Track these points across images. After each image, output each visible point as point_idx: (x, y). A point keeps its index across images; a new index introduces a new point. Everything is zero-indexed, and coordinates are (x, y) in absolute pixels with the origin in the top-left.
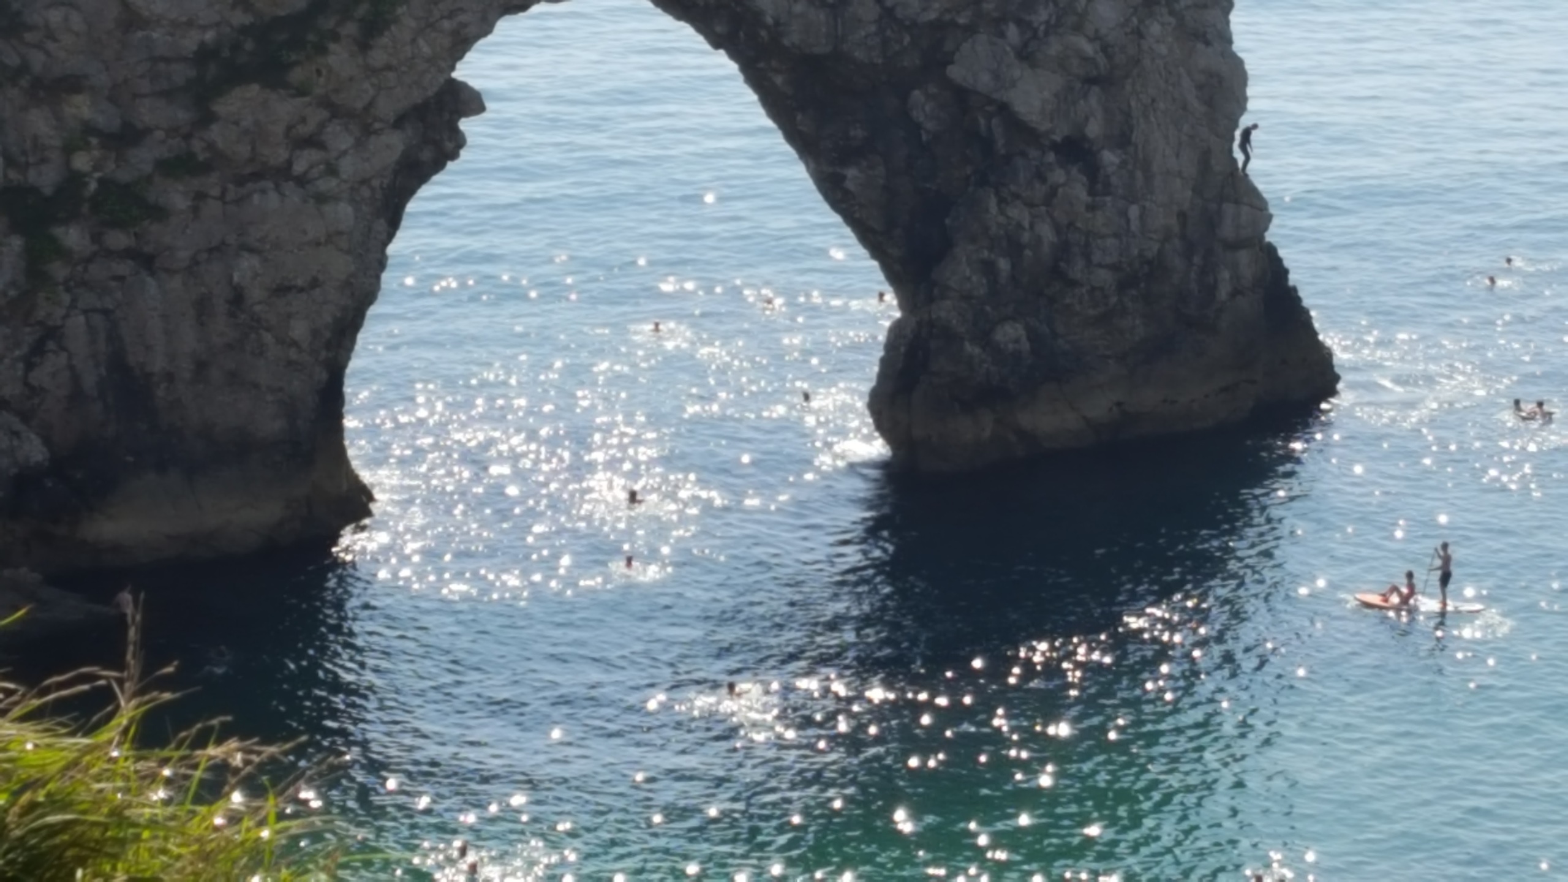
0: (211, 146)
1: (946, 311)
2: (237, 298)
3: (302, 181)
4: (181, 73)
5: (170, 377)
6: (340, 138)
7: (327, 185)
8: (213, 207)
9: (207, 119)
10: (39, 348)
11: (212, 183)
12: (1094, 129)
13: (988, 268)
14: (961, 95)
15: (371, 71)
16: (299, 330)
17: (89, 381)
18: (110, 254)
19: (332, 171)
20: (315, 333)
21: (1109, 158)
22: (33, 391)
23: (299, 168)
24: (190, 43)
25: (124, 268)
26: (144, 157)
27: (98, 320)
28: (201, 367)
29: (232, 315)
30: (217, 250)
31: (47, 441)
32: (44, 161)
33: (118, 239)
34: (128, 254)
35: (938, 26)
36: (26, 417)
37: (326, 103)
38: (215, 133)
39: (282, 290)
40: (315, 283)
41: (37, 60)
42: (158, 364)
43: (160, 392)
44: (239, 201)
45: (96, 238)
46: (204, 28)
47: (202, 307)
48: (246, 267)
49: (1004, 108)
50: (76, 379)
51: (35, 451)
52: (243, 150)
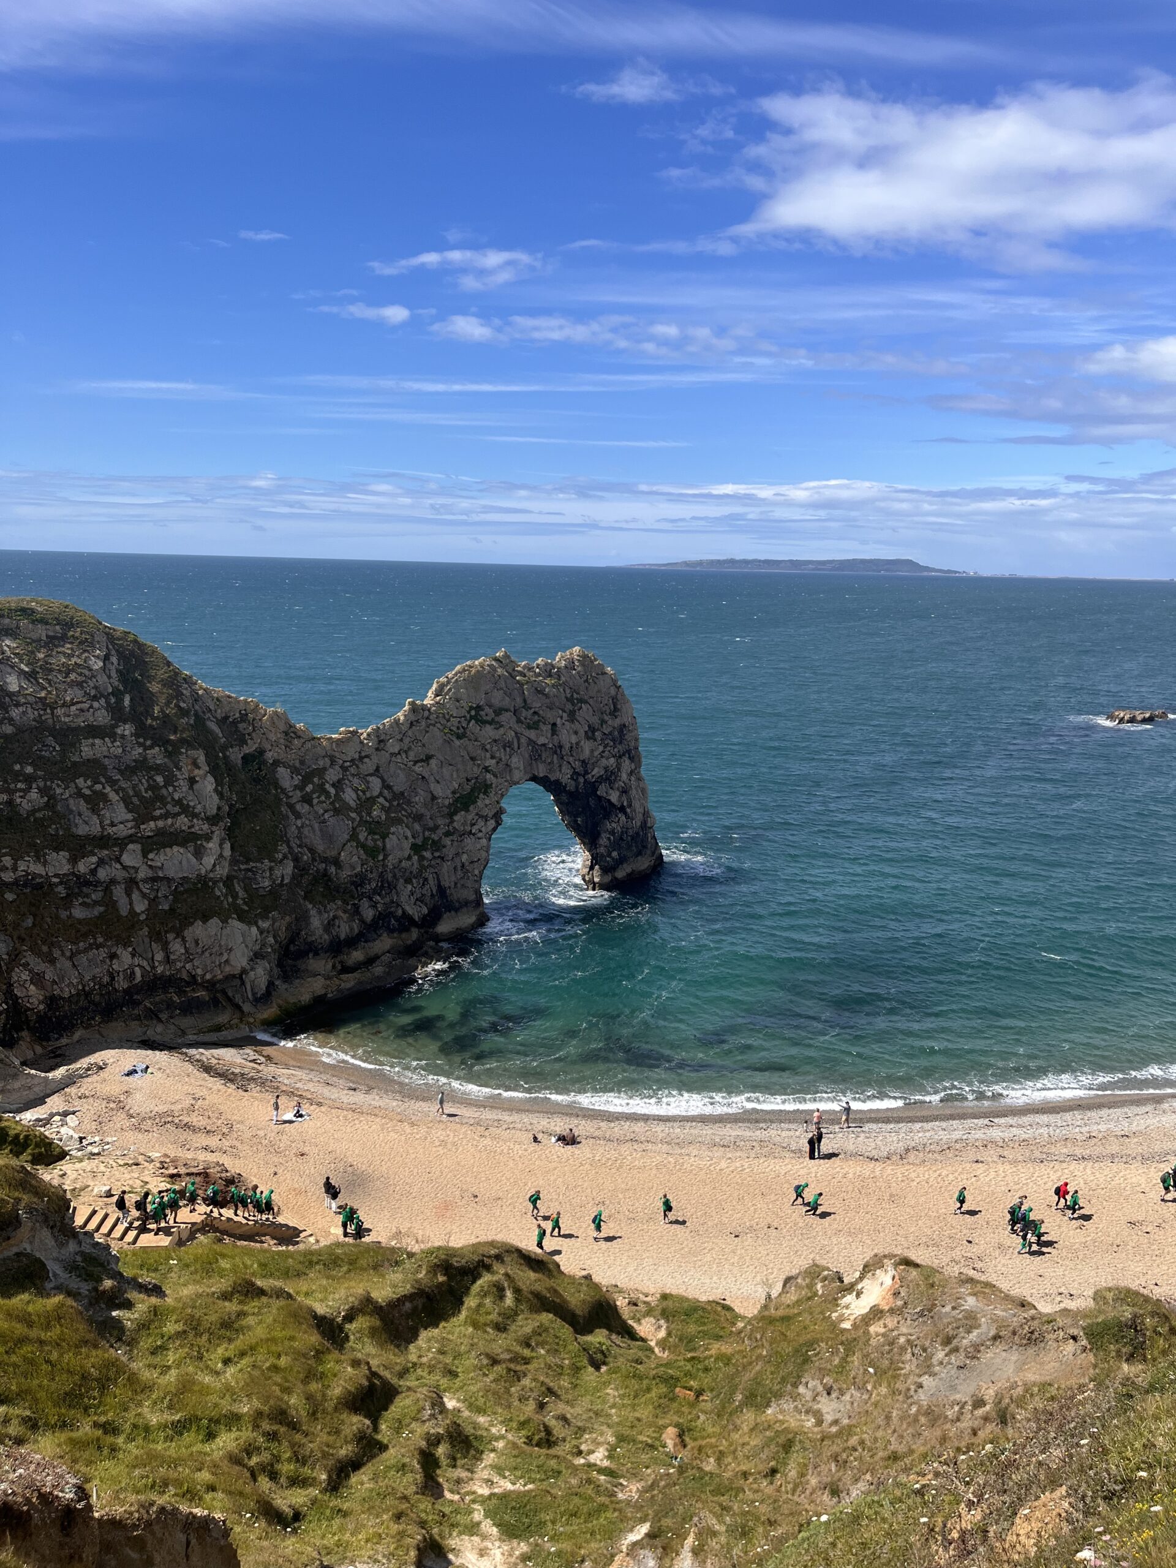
0: (454, 828)
1: (602, 850)
2: (463, 866)
3: (474, 834)
4: (446, 810)
5: (450, 888)
6: (481, 823)
7: (480, 835)
8: (455, 843)
9: (452, 822)
10: (423, 885)
11: (455, 837)
12: (625, 804)
13: (609, 839)
14: (600, 798)
15: (486, 806)
18: (435, 858)
19: (480, 831)
21: (628, 810)
22: (423, 895)
23: (473, 831)
24: (447, 802)
25: (438, 861)
26: (440, 832)
27: (434, 875)
28: (456, 884)
29: (461, 869)
30: (457, 854)
31: (427, 907)
32: (419, 836)
33: (437, 854)
34: (439, 857)
35: (594, 783)
36: (423, 902)
37: (477, 814)
38: (455, 824)
39: (472, 862)
40: (479, 860)
41: (414, 810)
42: (447, 885)
43: (448, 891)
44: (461, 841)
45: (432, 854)
46: (449, 799)
47: (455, 868)
48: (464, 857)
49: (609, 800)
50: (432, 891)
51: (425, 911)
52: (461, 828)
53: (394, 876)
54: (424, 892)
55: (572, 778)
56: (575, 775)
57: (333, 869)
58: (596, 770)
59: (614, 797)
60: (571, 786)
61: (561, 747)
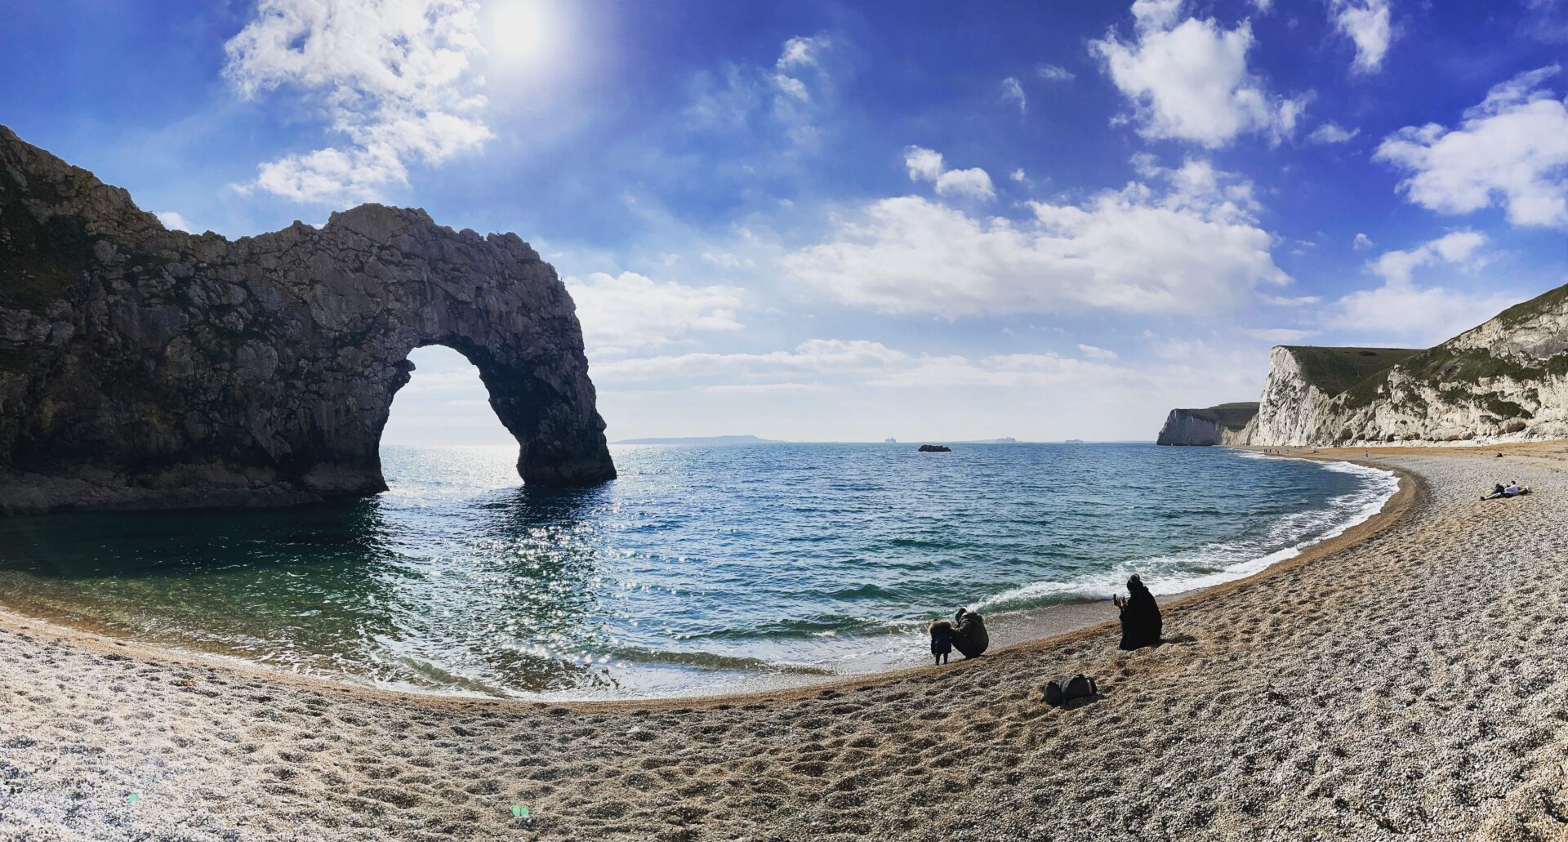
0: (339, 364)
1: (541, 436)
2: (348, 410)
3: (367, 377)
4: (329, 343)
5: (329, 432)
6: (377, 366)
8: (340, 382)
9: (336, 356)
10: (288, 417)
11: (340, 376)
12: (569, 394)
13: (549, 425)
14: (538, 380)
16: (368, 422)
17: (305, 430)
18: (310, 392)
20: (373, 424)
21: (573, 402)
22: (286, 429)
23: (366, 373)
24: (332, 335)
25: (315, 396)
26: (321, 365)
27: (307, 411)
28: (337, 430)
29: (346, 415)
30: (342, 395)
31: (292, 447)
32: (291, 362)
33: (314, 387)
34: (315, 392)
35: (530, 362)
36: (285, 438)
37: (372, 356)
38: (340, 359)
39: (362, 409)
40: (372, 408)
41: (288, 334)
42: (325, 428)
43: (326, 436)
44: (348, 381)
45: (307, 386)
46: (336, 331)
47: (337, 411)
48: (351, 401)
49: (549, 385)
50: (301, 428)
51: (288, 448)
52: (349, 366)
53: (247, 396)
54: (290, 426)
55: (502, 348)
56: (505, 347)
57: (151, 364)
58: (530, 350)
59: (555, 383)
60: (500, 358)
61: (488, 313)
